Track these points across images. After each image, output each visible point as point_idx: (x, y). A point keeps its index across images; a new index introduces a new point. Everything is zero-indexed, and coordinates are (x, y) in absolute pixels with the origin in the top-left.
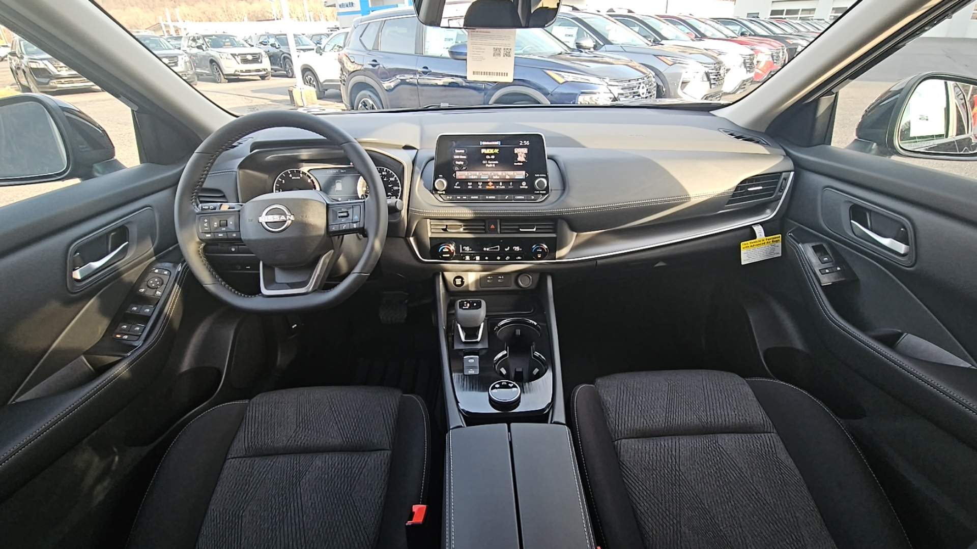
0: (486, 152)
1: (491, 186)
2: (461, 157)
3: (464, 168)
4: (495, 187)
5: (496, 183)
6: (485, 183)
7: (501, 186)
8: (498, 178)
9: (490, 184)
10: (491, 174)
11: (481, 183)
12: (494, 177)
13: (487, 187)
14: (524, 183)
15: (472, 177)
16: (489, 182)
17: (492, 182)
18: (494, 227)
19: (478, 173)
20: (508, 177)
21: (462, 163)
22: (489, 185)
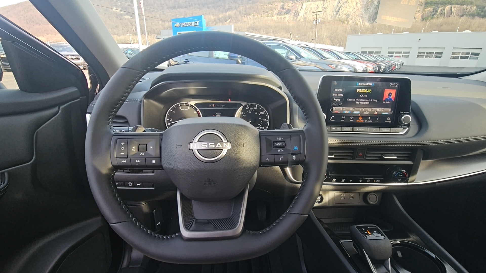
0: (360, 92)
1: (361, 120)
2: (339, 95)
3: (340, 104)
4: (364, 121)
5: (365, 117)
6: (356, 117)
7: (369, 120)
8: (368, 113)
9: (361, 118)
10: (362, 110)
11: (353, 117)
12: (364, 113)
13: (357, 121)
14: (389, 119)
15: (346, 112)
16: (359, 117)
17: (362, 117)
18: (361, 155)
19: (351, 109)
20: (376, 113)
21: (339, 100)
22: (359, 120)
